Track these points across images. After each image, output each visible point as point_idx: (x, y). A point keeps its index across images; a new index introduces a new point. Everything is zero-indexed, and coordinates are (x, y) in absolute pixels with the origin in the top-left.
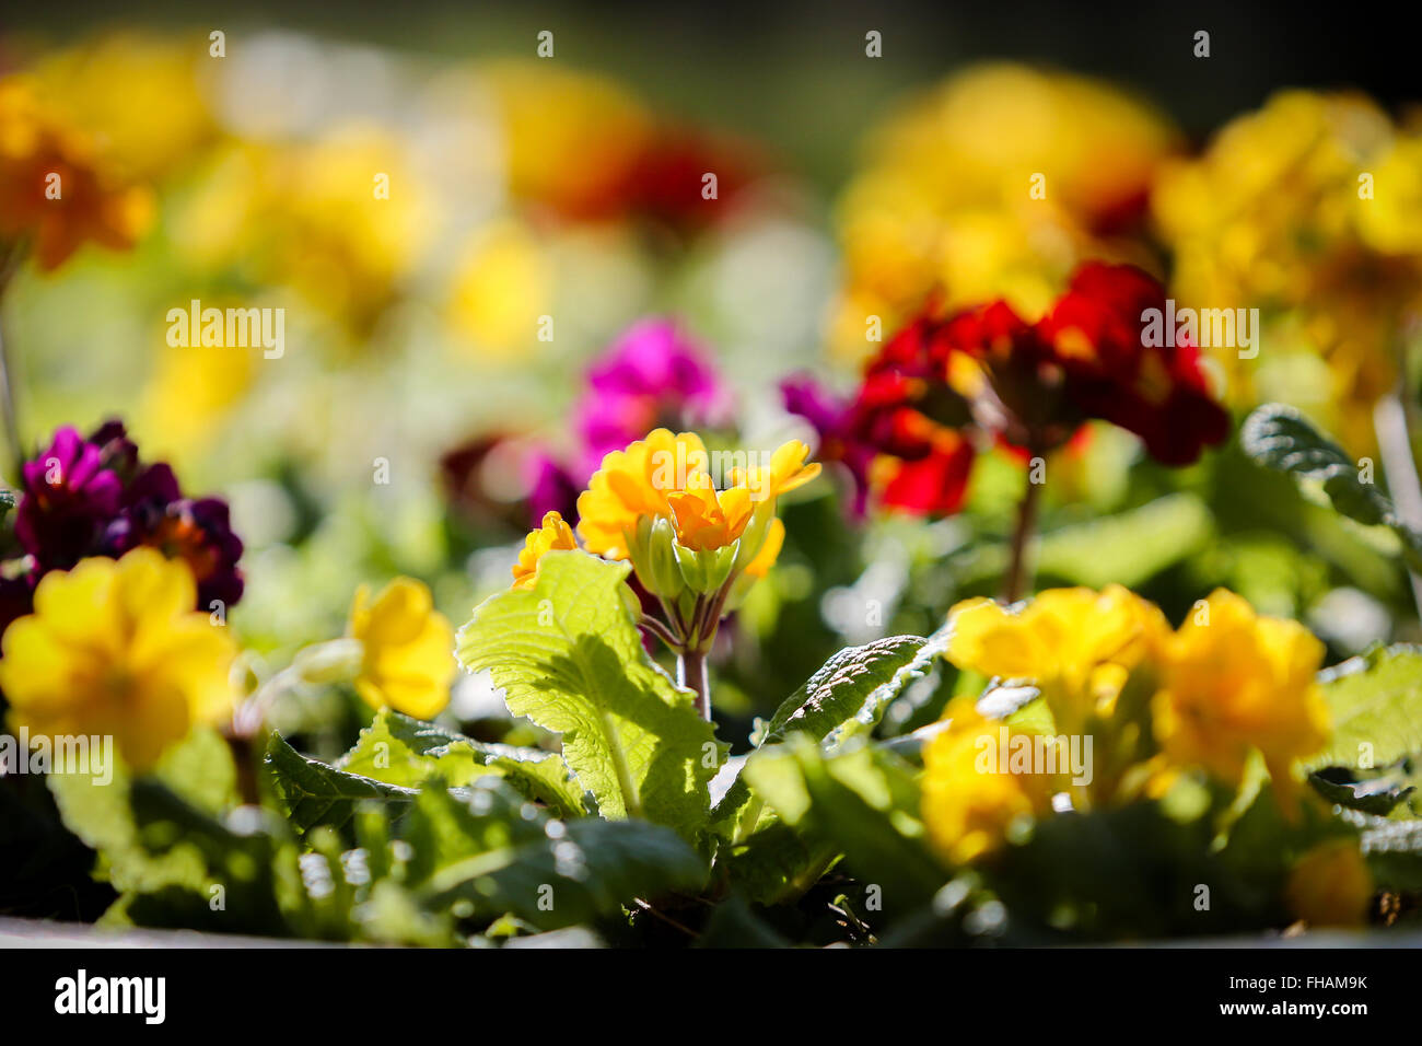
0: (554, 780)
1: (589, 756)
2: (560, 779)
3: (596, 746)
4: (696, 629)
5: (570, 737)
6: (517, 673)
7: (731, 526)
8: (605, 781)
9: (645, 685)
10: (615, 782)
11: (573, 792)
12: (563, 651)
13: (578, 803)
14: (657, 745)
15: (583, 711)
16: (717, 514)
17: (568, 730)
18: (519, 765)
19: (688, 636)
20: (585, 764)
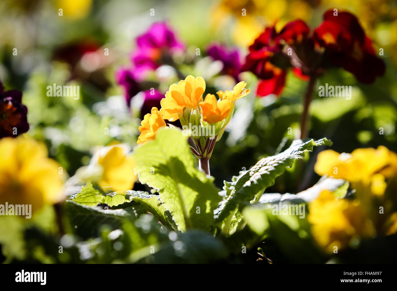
0: (154, 205)
1: (169, 198)
2: (156, 205)
3: (172, 194)
4: (206, 150)
5: (162, 191)
6: (144, 168)
7: (222, 114)
8: (175, 207)
9: (194, 175)
10: (179, 207)
11: (161, 210)
12: (164, 162)
13: (163, 214)
14: (197, 196)
15: (168, 182)
16: (218, 110)
17: (161, 188)
18: (141, 200)
19: (203, 153)
20: (168, 201)
